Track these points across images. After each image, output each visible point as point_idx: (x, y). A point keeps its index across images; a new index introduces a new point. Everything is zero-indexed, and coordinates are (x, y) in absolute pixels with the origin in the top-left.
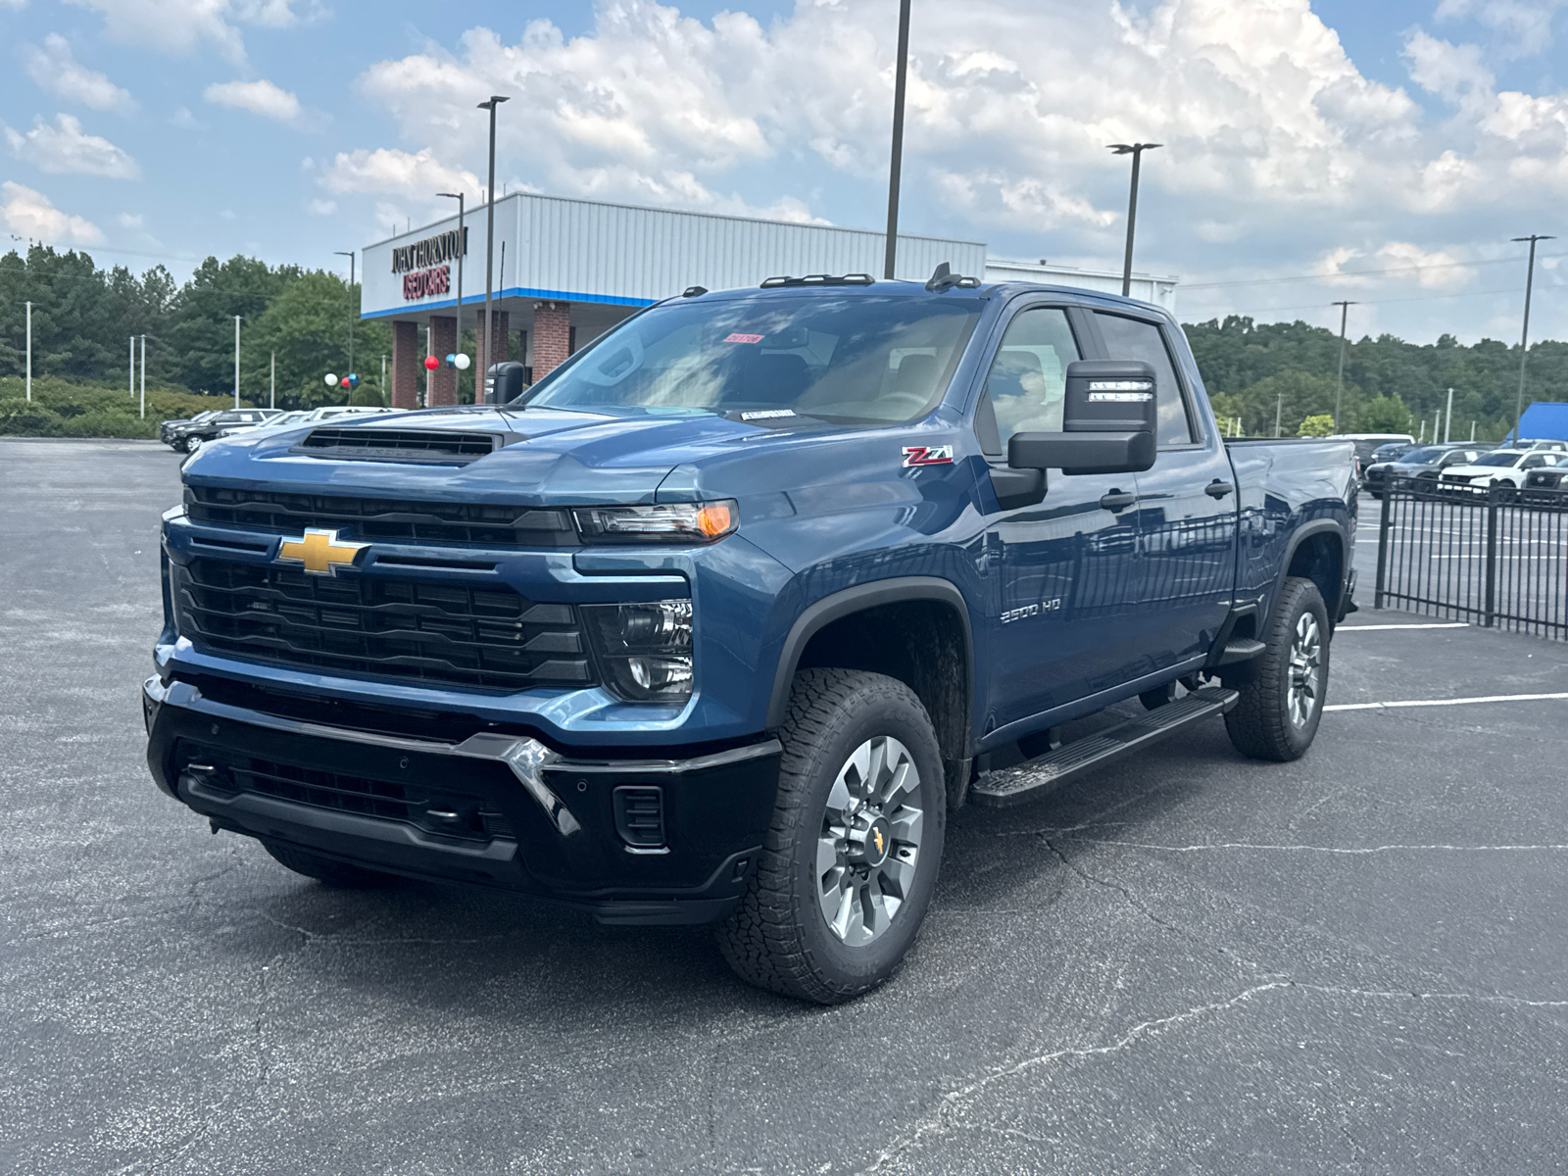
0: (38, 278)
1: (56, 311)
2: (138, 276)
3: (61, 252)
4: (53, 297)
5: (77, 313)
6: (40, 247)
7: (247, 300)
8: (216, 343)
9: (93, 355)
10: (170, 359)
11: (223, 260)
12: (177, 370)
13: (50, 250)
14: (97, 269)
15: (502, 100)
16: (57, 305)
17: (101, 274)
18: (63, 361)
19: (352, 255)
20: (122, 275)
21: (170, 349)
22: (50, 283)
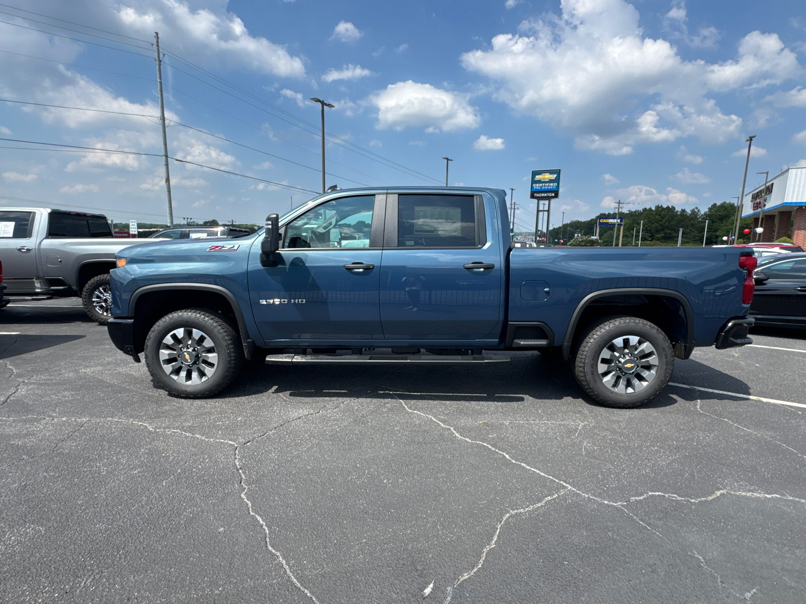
0: (657, 214)
1: (661, 223)
2: (689, 211)
3: (665, 206)
4: (660, 219)
5: (667, 223)
6: (658, 206)
7: (725, 215)
8: (712, 229)
9: (671, 234)
10: (695, 234)
11: (718, 204)
12: (697, 238)
13: (662, 206)
14: (676, 210)
15: (754, 137)
16: (661, 221)
17: (677, 211)
18: (661, 237)
19: (738, 198)
20: (683, 211)
21: (696, 232)
22: (660, 215)
